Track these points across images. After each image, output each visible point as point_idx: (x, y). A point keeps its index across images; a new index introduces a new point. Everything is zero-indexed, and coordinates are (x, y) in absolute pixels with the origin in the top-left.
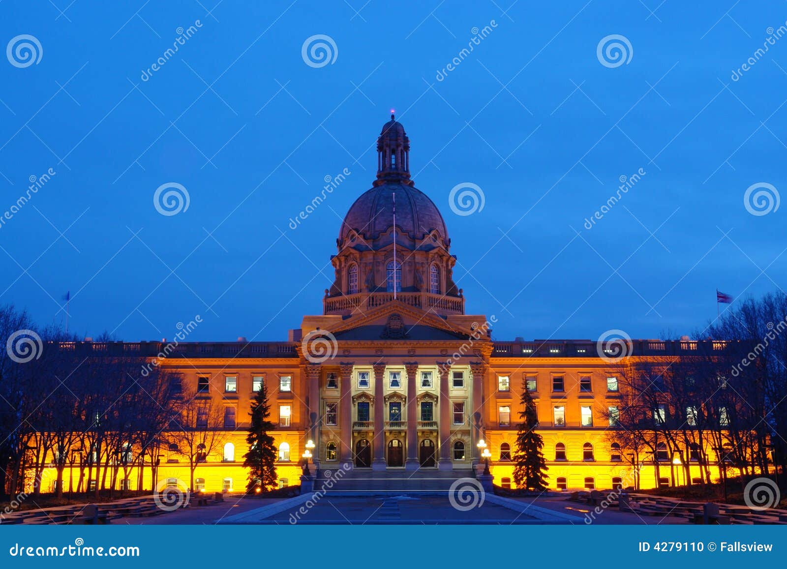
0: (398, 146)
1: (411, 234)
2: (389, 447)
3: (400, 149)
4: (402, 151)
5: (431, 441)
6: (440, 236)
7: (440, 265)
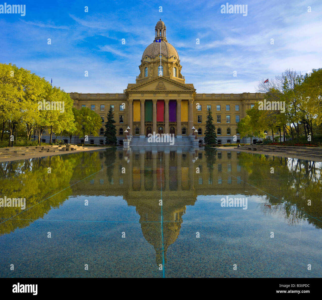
0: (162, 28)
1: (167, 56)
2: (158, 130)
3: (163, 29)
4: (163, 30)
5: (174, 128)
6: (176, 58)
7: (177, 68)
